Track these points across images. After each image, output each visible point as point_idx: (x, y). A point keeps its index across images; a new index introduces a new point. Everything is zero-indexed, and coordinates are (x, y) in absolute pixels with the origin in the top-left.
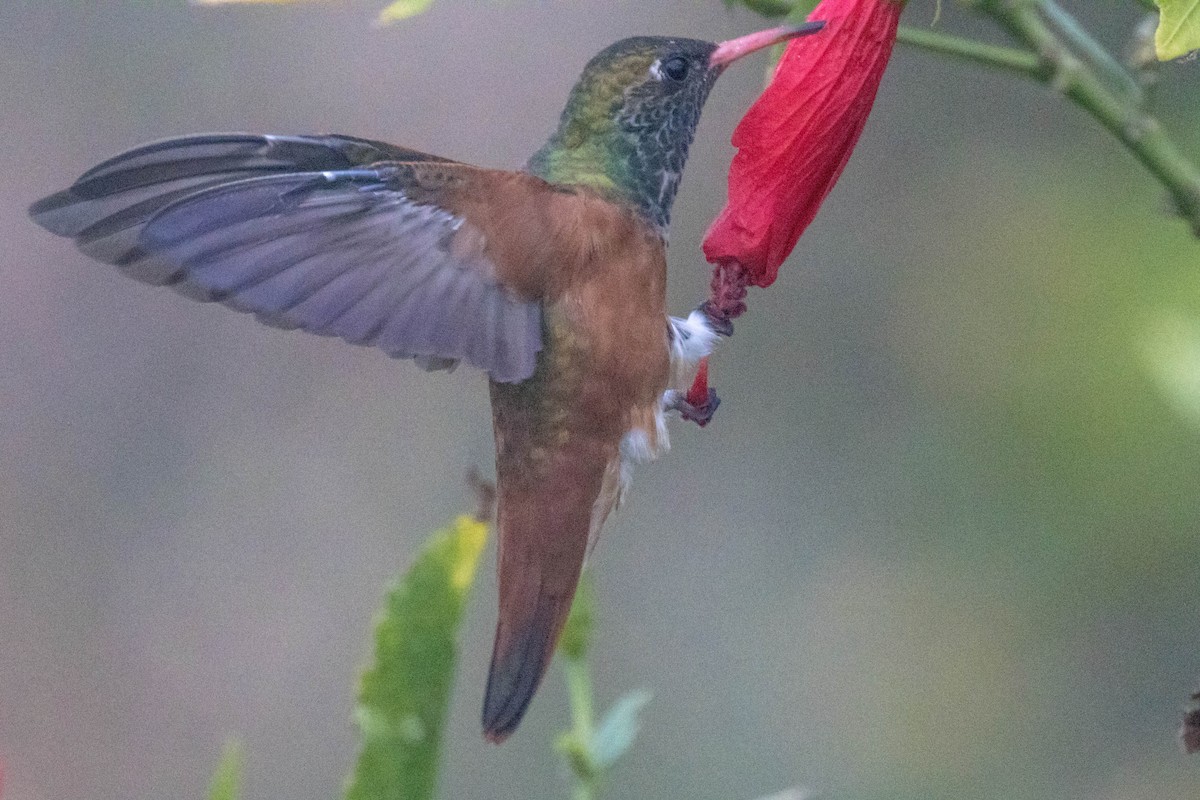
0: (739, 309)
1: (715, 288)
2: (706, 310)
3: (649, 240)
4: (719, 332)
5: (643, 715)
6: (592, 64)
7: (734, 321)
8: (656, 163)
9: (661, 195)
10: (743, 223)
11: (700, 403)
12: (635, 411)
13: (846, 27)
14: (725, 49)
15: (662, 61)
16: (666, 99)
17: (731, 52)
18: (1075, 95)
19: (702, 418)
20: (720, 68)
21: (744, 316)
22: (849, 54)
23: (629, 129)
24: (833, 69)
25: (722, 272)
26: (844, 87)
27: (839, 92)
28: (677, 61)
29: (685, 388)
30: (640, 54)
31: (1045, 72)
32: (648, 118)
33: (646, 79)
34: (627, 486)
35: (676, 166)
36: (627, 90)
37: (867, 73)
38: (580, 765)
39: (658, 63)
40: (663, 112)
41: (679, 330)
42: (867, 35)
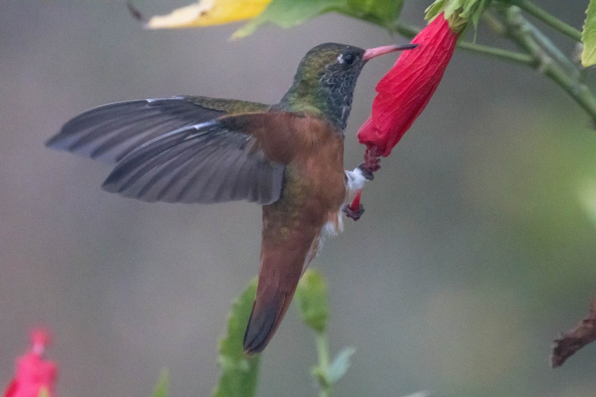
0: (377, 168)
1: (366, 158)
2: (362, 168)
3: (338, 137)
4: (367, 178)
5: (352, 359)
6: (310, 53)
7: (374, 173)
8: (339, 102)
9: (343, 116)
10: (378, 127)
11: (355, 211)
12: (330, 213)
13: (432, 43)
14: (368, 52)
15: (344, 55)
16: (343, 73)
17: (371, 54)
18: (550, 74)
19: (356, 216)
20: (366, 61)
21: (379, 171)
22: (433, 55)
23: (326, 85)
24: (425, 61)
25: (369, 151)
26: (429, 69)
27: (427, 72)
28: (349, 56)
29: (351, 203)
30: (333, 50)
31: (536, 64)
32: (335, 81)
33: (336, 62)
34: (321, 248)
35: (349, 103)
36: (327, 66)
37: (440, 64)
38: (322, 381)
39: (341, 55)
40: (342, 78)
41: (350, 176)
42: (441, 47)
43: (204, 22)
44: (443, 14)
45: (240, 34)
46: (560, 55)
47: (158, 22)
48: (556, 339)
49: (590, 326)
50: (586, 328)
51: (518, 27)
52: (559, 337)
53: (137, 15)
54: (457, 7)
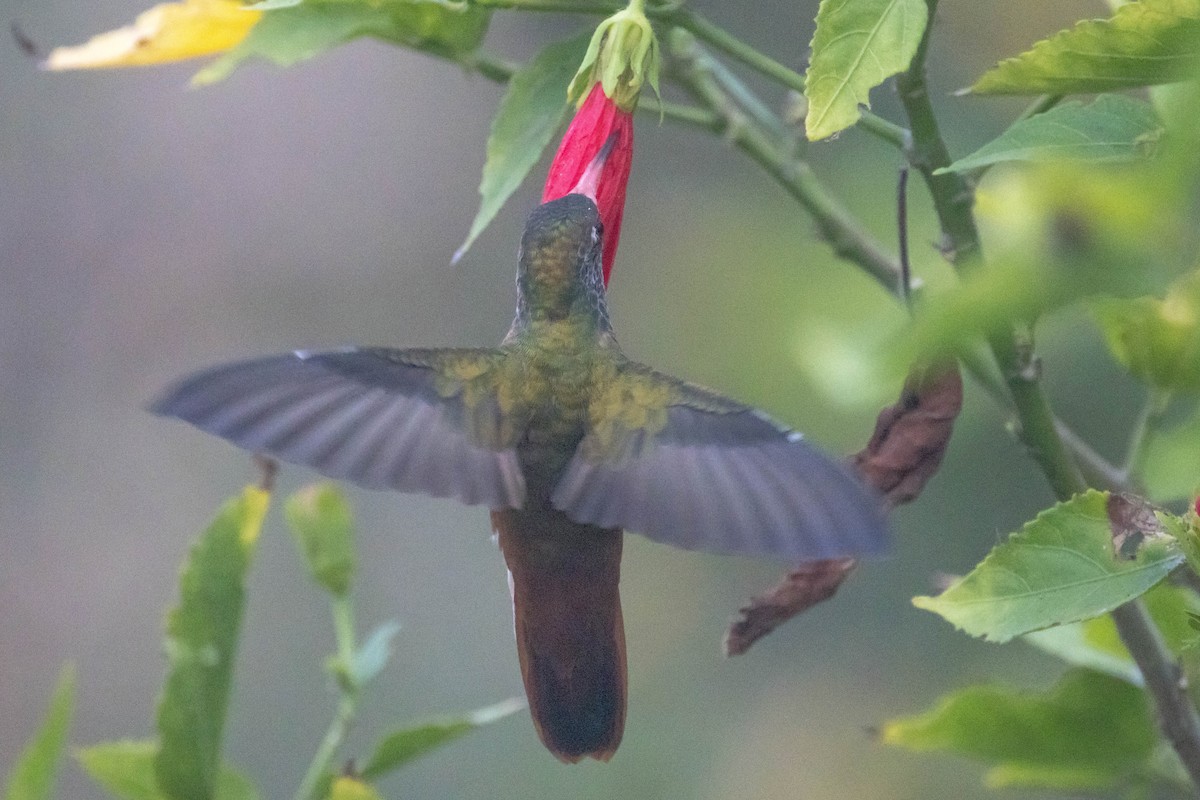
5: (397, 642)
18: (743, 144)
31: (720, 125)
38: (344, 682)
43: (145, 58)
44: (599, 84)
45: (207, 76)
46: (761, 110)
47: (64, 59)
48: (741, 607)
49: (801, 584)
50: (794, 588)
51: (689, 62)
52: (748, 604)
53: (28, 47)
54: (621, 70)
